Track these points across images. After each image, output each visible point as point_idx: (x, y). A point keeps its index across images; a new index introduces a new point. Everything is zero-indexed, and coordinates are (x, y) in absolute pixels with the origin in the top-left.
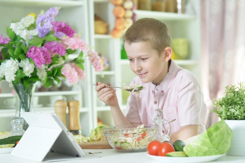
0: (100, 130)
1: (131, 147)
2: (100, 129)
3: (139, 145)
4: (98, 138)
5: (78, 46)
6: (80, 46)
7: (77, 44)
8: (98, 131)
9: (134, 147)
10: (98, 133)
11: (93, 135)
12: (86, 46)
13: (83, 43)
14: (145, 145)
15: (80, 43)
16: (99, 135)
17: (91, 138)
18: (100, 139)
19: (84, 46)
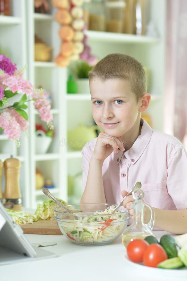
0: (50, 206)
1: (92, 239)
2: (50, 204)
3: (103, 236)
4: (48, 216)
5: (21, 87)
6: (24, 87)
7: (19, 85)
8: (47, 207)
9: (96, 239)
10: (48, 209)
11: (41, 212)
12: (32, 88)
13: (28, 84)
14: (111, 236)
15: (23, 83)
16: (49, 213)
17: (38, 217)
18: (50, 218)
19: (29, 88)
